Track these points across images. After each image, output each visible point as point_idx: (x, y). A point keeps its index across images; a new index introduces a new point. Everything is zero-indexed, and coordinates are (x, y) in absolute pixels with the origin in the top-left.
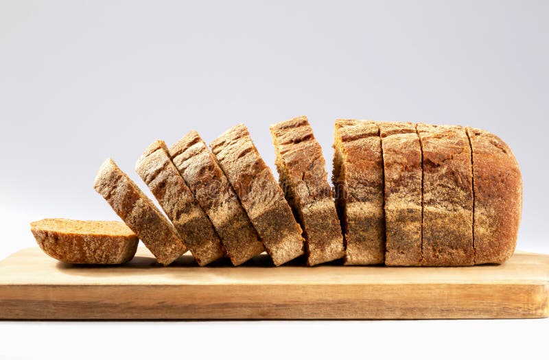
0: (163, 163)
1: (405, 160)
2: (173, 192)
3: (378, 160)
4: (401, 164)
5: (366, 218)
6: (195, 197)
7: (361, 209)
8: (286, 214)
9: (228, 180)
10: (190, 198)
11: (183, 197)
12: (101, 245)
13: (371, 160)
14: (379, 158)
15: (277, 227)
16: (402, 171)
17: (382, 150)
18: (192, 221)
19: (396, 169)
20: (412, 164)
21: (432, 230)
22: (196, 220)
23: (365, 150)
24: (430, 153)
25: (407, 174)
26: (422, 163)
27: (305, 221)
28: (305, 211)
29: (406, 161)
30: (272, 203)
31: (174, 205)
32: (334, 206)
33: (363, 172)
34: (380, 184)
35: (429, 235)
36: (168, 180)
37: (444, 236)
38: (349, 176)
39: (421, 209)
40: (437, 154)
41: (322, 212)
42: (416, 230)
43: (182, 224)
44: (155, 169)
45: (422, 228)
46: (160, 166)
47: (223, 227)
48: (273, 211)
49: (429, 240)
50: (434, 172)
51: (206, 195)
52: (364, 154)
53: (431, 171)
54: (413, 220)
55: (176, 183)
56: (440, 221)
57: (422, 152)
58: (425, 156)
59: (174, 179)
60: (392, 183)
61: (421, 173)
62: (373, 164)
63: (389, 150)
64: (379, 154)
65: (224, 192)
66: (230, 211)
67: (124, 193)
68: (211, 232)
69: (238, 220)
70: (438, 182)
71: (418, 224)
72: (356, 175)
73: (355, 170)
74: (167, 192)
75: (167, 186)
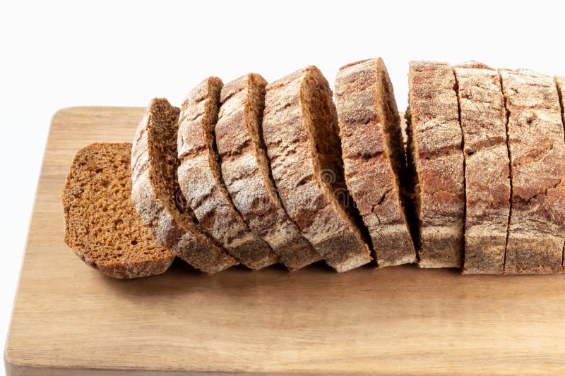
0: (211, 188)
1: (491, 198)
2: (223, 222)
3: (460, 193)
4: (486, 201)
5: (442, 239)
6: (249, 227)
7: (438, 231)
8: (352, 241)
9: (286, 212)
10: (243, 228)
11: (235, 227)
12: (145, 268)
13: (451, 192)
14: (461, 190)
15: (342, 251)
16: (487, 208)
17: (465, 179)
18: (245, 244)
19: (480, 207)
20: (498, 200)
21: (517, 252)
22: (250, 243)
23: (446, 178)
24: (521, 189)
25: (492, 211)
26: (510, 200)
27: (374, 243)
28: (373, 235)
29: (493, 199)
30: (337, 232)
31: (225, 233)
32: (407, 231)
33: (441, 204)
34: (460, 214)
35: (513, 257)
36: (216, 210)
37: (530, 258)
38: (425, 209)
39: (506, 236)
40: (529, 189)
41: (393, 235)
42: (498, 252)
43: (235, 247)
44: (202, 194)
45: (506, 251)
46: (207, 191)
47: (281, 248)
48: (338, 238)
49: (512, 261)
50: (524, 210)
51: (261, 226)
52: (444, 184)
53: (520, 209)
54: (496, 244)
55: (226, 215)
56: (526, 245)
57: (512, 187)
58: (515, 193)
59: (224, 210)
60: (475, 218)
61: (509, 211)
62: (453, 197)
63: (473, 184)
64: (460, 185)
65: (282, 223)
66: (288, 236)
67: (168, 229)
68: (268, 250)
69: (297, 243)
70: (528, 217)
71: (501, 247)
72: (434, 207)
73: (433, 203)
74: (216, 221)
75: (216, 217)
